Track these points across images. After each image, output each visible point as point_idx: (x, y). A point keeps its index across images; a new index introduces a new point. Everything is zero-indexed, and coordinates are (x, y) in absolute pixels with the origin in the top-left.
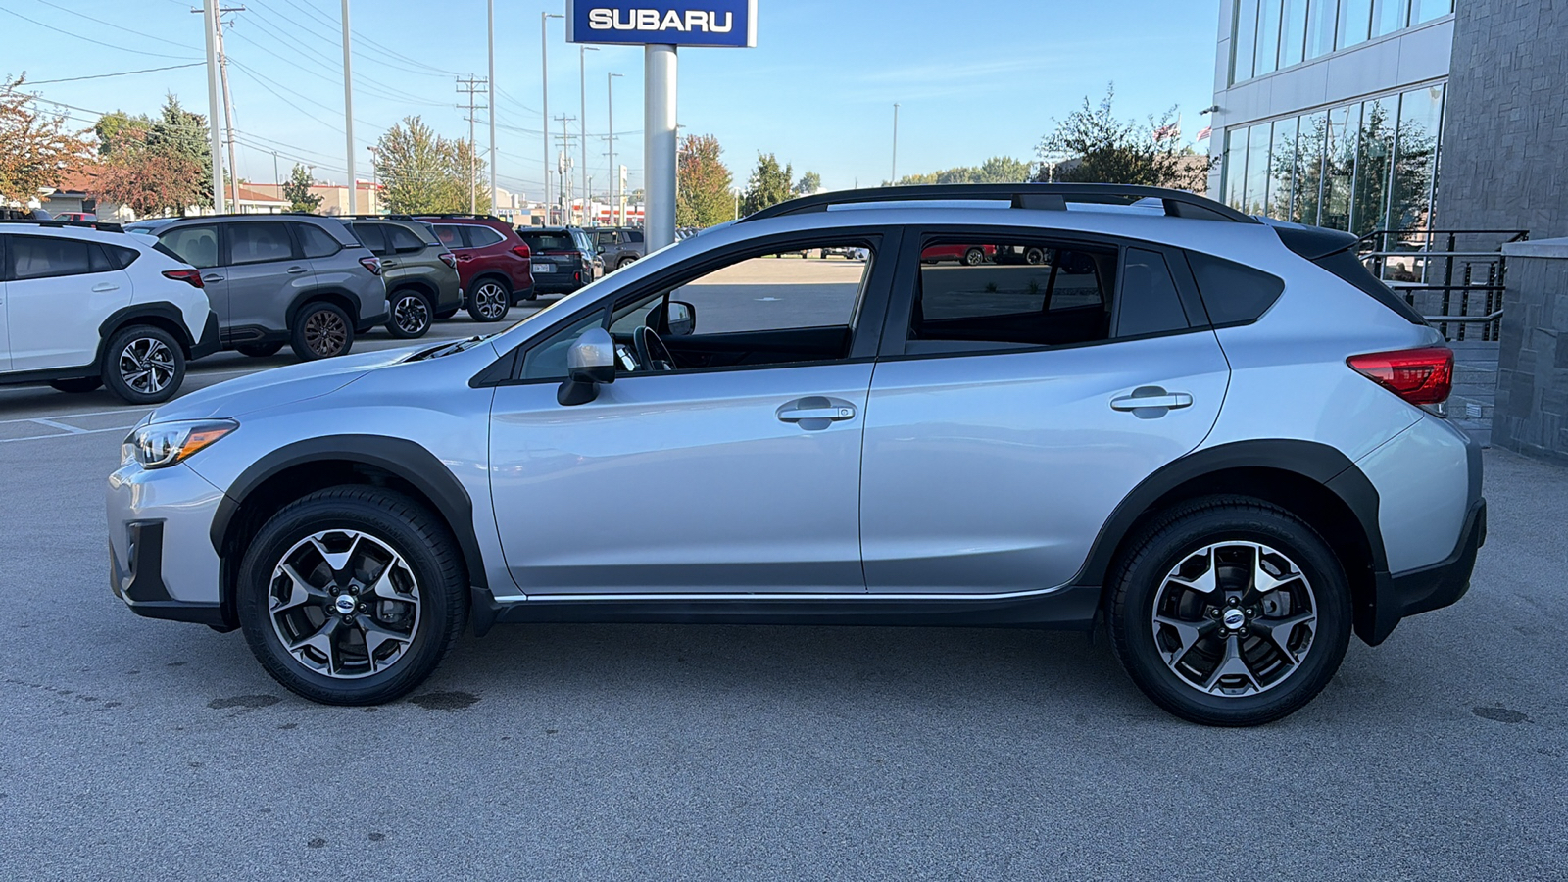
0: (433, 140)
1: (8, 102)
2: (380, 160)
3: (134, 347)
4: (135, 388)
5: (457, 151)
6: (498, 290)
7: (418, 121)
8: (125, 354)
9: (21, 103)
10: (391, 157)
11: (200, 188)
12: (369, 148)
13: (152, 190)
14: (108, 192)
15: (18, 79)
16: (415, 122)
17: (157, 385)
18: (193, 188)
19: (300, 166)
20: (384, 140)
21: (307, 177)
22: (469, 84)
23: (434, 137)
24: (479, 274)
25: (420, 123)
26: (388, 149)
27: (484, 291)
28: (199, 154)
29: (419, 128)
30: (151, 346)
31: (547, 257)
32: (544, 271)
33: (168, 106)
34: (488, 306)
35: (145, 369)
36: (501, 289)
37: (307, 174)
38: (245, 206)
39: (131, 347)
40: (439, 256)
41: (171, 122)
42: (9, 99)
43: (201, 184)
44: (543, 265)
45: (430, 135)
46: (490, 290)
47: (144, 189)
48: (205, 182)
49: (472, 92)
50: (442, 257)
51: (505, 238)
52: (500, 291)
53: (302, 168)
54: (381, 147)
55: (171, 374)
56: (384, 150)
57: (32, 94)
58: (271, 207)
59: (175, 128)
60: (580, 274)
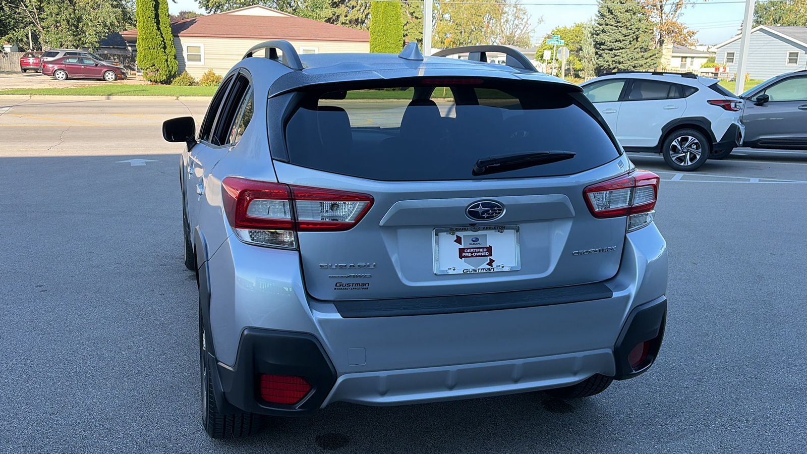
3: (679, 140)
4: (676, 162)
8: (674, 143)
17: (689, 162)
30: (689, 140)
35: (684, 152)
39: (678, 140)
55: (698, 157)
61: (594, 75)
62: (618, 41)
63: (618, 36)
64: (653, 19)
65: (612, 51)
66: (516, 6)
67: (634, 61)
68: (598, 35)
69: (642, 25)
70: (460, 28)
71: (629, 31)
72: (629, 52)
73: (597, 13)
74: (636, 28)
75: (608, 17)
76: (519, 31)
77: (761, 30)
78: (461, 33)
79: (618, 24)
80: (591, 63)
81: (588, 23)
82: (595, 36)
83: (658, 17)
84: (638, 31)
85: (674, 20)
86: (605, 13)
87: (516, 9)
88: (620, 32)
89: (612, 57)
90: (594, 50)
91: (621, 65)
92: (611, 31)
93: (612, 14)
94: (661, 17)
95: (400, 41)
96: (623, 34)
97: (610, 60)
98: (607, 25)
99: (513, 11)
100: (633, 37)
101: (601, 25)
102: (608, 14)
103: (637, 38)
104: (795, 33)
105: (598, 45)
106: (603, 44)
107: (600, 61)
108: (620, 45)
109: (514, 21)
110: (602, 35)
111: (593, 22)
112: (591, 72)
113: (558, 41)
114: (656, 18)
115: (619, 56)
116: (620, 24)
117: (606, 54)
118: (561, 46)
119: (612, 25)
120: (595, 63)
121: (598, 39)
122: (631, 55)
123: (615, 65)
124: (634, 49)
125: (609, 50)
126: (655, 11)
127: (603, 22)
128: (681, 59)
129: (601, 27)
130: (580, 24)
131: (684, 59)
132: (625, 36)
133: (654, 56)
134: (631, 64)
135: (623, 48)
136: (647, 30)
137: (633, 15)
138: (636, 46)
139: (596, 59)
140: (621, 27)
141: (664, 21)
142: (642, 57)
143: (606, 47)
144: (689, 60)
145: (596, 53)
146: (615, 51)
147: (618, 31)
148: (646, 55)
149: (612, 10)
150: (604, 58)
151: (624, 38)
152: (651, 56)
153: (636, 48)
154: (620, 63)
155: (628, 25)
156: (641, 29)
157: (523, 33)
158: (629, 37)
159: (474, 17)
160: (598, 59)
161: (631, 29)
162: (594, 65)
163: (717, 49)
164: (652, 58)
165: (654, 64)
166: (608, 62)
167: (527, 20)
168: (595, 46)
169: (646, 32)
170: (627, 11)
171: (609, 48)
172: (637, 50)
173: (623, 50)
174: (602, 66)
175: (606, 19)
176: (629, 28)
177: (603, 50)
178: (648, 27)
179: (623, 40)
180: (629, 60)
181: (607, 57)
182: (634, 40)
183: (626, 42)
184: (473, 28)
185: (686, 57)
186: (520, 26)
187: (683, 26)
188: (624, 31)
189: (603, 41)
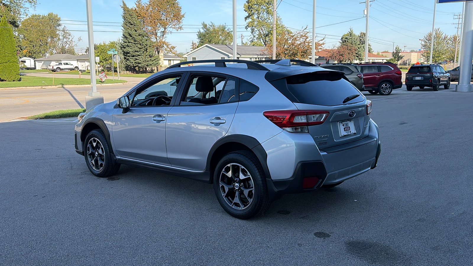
0: (443, 36)
1: (303, 34)
2: (424, 43)
5: (453, 38)
6: (388, 85)
7: (438, 30)
9: (306, 34)
10: (428, 42)
11: (356, 55)
12: (420, 40)
13: (342, 56)
14: (330, 57)
15: (306, 28)
16: (437, 30)
18: (354, 55)
19: (398, 46)
20: (426, 37)
21: (400, 50)
22: (459, 16)
23: (444, 34)
24: (382, 80)
25: (439, 30)
26: (427, 39)
27: (384, 86)
28: (357, 44)
29: (438, 32)
31: (421, 75)
32: (419, 79)
33: (350, 31)
34: (385, 90)
36: (390, 85)
37: (400, 49)
38: (374, 59)
40: (357, 75)
41: (350, 36)
42: (304, 33)
43: (356, 54)
44: (419, 77)
45: (442, 34)
46: (386, 85)
47: (340, 56)
48: (358, 53)
49: (459, 19)
50: (358, 75)
51: (393, 69)
52: (389, 86)
53: (399, 47)
54: (425, 39)
56: (425, 40)
57: (309, 31)
58: (383, 60)
59: (351, 37)
60: (432, 80)
61: (125, 70)
62: (137, 52)
63: (137, 49)
64: (153, 40)
65: (134, 57)
66: (63, 31)
67: (147, 62)
68: (125, 48)
69: (148, 43)
70: (32, 43)
71: (142, 46)
72: (143, 58)
73: (122, 36)
74: (146, 45)
75: (129, 38)
76: (68, 46)
77: (206, 46)
78: (33, 46)
79: (135, 42)
80: (123, 64)
81: (118, 42)
82: (123, 49)
83: (155, 39)
84: (147, 46)
85: (163, 40)
86: (127, 36)
87: (64, 33)
88: (137, 46)
89: (134, 60)
90: (123, 56)
91: (140, 65)
92: (132, 46)
93: (131, 36)
94: (157, 39)
95: (14, 52)
96: (139, 48)
97: (134, 62)
98: (129, 42)
99: (62, 33)
100: (144, 49)
101: (125, 43)
102: (129, 37)
103: (146, 50)
104: (222, 48)
105: (126, 54)
106: (129, 53)
107: (128, 62)
108: (138, 54)
109: (63, 39)
110: (127, 48)
111: (121, 41)
112: (123, 69)
113: (114, 52)
114: (154, 39)
115: (138, 59)
116: (137, 42)
117: (131, 59)
118: (116, 55)
119: (132, 43)
120: (125, 64)
121: (125, 50)
122: (145, 59)
123: (136, 65)
124: (146, 56)
125: (132, 56)
126: (153, 35)
127: (126, 40)
128: (168, 61)
129: (126, 44)
130: (113, 42)
131: (169, 61)
132: (140, 49)
133: (157, 60)
134: (145, 64)
135: (140, 55)
136: (151, 46)
137: (142, 38)
138: (147, 54)
139: (125, 61)
140: (137, 44)
141: (158, 41)
142: (151, 60)
143: (130, 55)
144: (172, 61)
145: (125, 58)
146: (136, 57)
147: (136, 46)
148: (153, 59)
149: (131, 34)
150: (130, 61)
151: (140, 50)
152: (155, 60)
153: (147, 55)
154: (139, 63)
155: (141, 43)
156: (148, 45)
157: (70, 46)
158: (142, 49)
159: (41, 37)
160: (126, 61)
161: (143, 45)
162: (124, 65)
163: (187, 55)
164: (156, 60)
165: (157, 64)
166: (132, 63)
167: (72, 39)
168: (124, 54)
169: (150, 46)
170: (139, 35)
171: (132, 55)
172: (147, 56)
173: (140, 56)
174: (130, 65)
175: (128, 39)
176: (142, 45)
177: (129, 56)
178: (151, 44)
179: (139, 51)
180: (144, 62)
181: (132, 61)
182: (145, 51)
183: (141, 52)
184: (41, 44)
185: (170, 60)
186: (68, 42)
187: (169, 43)
188: (139, 46)
189: (128, 52)
